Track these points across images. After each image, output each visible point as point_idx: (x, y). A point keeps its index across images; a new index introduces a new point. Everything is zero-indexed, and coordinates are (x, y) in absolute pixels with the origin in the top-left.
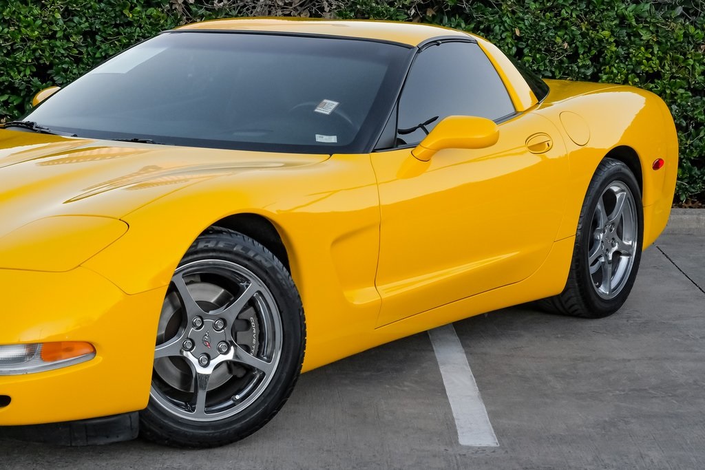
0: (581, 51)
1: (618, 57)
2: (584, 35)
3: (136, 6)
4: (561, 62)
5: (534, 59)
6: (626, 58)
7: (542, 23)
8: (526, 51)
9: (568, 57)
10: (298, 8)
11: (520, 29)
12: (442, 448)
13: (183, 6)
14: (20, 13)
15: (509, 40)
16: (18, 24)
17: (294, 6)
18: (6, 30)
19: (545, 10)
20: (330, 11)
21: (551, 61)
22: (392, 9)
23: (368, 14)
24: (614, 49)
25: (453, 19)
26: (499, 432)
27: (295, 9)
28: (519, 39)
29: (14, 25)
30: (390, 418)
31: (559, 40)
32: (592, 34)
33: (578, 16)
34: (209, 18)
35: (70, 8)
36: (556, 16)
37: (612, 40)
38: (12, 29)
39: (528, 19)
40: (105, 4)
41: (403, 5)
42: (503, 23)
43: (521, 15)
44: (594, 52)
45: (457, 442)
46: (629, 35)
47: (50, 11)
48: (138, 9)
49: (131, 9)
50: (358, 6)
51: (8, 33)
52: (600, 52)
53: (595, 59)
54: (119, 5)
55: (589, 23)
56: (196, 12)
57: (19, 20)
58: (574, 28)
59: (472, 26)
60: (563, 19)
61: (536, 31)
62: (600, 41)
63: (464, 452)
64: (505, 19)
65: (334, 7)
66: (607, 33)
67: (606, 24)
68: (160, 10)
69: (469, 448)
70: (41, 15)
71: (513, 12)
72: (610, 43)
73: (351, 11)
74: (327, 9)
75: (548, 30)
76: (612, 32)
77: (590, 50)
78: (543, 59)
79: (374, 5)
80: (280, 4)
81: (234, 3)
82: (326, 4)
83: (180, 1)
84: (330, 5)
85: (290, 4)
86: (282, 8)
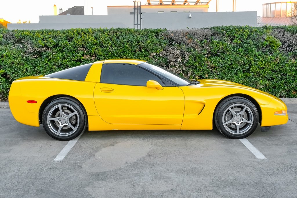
0: (246, 63)
1: (254, 64)
2: (246, 59)
4: (241, 66)
5: (235, 65)
6: (256, 64)
7: (237, 57)
8: (233, 63)
9: (243, 64)
11: (232, 58)
12: (254, 160)
15: (229, 61)
19: (237, 54)
21: (239, 66)
22: (202, 55)
24: (254, 62)
25: (215, 57)
26: (265, 155)
28: (231, 61)
30: (236, 152)
31: (241, 61)
32: (249, 59)
33: (245, 55)
36: (240, 55)
37: (253, 60)
39: (234, 56)
42: (227, 57)
43: (232, 55)
44: (249, 63)
45: (256, 158)
46: (257, 59)
48: (143, 57)
49: (141, 57)
52: (250, 63)
53: (249, 65)
55: (248, 56)
58: (244, 58)
59: (220, 58)
60: (242, 56)
61: (235, 59)
62: (250, 60)
63: (260, 160)
64: (228, 56)
66: (252, 58)
67: (251, 56)
69: (260, 159)
71: (230, 55)
72: (253, 61)
74: (187, 56)
75: (238, 58)
76: (253, 58)
77: (248, 63)
78: (237, 65)
80: (175, 55)
81: (164, 55)
82: (186, 54)
83: (152, 55)
84: (187, 54)
85: (177, 55)
86: (176, 56)
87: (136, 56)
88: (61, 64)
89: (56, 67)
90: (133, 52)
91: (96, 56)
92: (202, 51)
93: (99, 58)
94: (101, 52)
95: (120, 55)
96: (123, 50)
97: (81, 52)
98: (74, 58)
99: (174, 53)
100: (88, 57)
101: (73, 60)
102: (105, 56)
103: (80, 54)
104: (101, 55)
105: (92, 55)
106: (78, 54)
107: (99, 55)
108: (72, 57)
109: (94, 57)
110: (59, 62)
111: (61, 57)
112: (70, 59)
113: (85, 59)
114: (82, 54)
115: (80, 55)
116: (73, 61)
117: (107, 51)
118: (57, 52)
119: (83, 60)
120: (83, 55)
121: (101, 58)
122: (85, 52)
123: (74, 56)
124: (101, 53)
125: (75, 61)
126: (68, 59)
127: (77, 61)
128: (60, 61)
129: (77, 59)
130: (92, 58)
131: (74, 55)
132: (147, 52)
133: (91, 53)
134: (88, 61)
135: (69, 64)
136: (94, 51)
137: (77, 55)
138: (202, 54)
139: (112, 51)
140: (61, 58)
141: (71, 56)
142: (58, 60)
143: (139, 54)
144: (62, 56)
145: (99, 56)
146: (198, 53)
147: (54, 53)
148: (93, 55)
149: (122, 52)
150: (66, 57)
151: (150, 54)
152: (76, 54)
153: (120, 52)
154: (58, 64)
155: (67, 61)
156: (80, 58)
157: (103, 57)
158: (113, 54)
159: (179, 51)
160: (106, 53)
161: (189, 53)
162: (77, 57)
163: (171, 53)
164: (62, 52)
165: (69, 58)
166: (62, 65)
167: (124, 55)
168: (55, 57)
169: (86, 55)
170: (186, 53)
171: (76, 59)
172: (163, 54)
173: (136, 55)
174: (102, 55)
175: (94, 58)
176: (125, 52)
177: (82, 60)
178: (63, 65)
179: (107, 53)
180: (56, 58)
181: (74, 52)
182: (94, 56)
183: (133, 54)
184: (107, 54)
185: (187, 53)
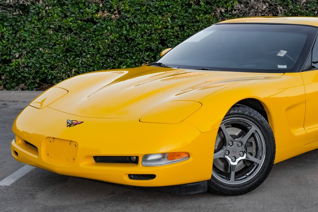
3: (200, 14)
10: (268, 12)
13: (220, 13)
14: (154, 19)
16: (153, 23)
17: (266, 12)
18: (148, 26)
20: (281, 13)
22: (307, 12)
23: (298, 14)
27: (266, 13)
29: (151, 24)
30: (312, 182)
34: (231, 18)
35: (174, 16)
38: (150, 25)
40: (188, 13)
41: (312, 10)
47: (166, 17)
48: (201, 15)
49: (199, 15)
50: (293, 11)
51: (149, 27)
54: (194, 14)
56: (225, 16)
57: (153, 21)
65: (283, 12)
68: (210, 15)
70: (162, 19)
73: (290, 13)
74: (280, 13)
79: (300, 10)
80: (260, 11)
81: (241, 11)
82: (279, 11)
83: (219, 11)
84: (281, 11)
85: (264, 11)
86: (261, 13)
87: (190, 13)
88: (60, 27)
89: (52, 32)
90: (185, 7)
91: (119, 12)
92: (309, 5)
93: (124, 16)
94: (129, 5)
95: (161, 11)
96: (166, 2)
97: (94, 5)
98: (83, 16)
99: (258, 7)
100: (105, 15)
101: (80, 20)
102: (134, 13)
103: (92, 9)
104: (128, 12)
105: (112, 10)
106: (89, 9)
107: (124, 10)
108: (79, 14)
109: (116, 15)
110: (57, 23)
111: (60, 14)
112: (76, 18)
113: (100, 18)
114: (95, 10)
115: (92, 11)
116: (80, 22)
117: (140, 4)
118: (54, 6)
119: (97, 19)
120: (97, 11)
121: (128, 16)
122: (101, 5)
123: (82, 13)
124: (127, 7)
125: (84, 21)
126: (72, 19)
127: (87, 21)
128: (58, 20)
129: (88, 18)
130: (113, 16)
131: (81, 11)
132: (208, 7)
133: (111, 8)
134: (106, 22)
135: (73, 27)
136: (117, 5)
137: (86, 11)
138: (307, 10)
139: (148, 4)
140: (60, 16)
141: (76, 13)
142: (55, 19)
143: (194, 10)
144: (61, 12)
145: (125, 12)
146: (301, 9)
147: (49, 7)
148: (115, 10)
149: (166, 6)
150: (68, 14)
151: (216, 10)
152: (85, 8)
153: (162, 6)
154: (56, 26)
155: (71, 22)
156: (92, 17)
157: (132, 14)
158: (149, 9)
159: (267, 4)
160: (137, 8)
161: (283, 8)
162: (88, 14)
163: (252, 7)
164: (62, 5)
165: (73, 15)
166: (62, 29)
167: (169, 12)
168: (50, 15)
169: (103, 11)
170: (278, 8)
171: (86, 17)
172: (239, 10)
173: (190, 11)
174: (130, 11)
175: (116, 17)
176: (170, 6)
177: (95, 19)
178: (64, 27)
179: (139, 8)
180: (52, 16)
181: (81, 5)
182: (116, 12)
183: (183, 10)
184: (139, 10)
185: (281, 8)
